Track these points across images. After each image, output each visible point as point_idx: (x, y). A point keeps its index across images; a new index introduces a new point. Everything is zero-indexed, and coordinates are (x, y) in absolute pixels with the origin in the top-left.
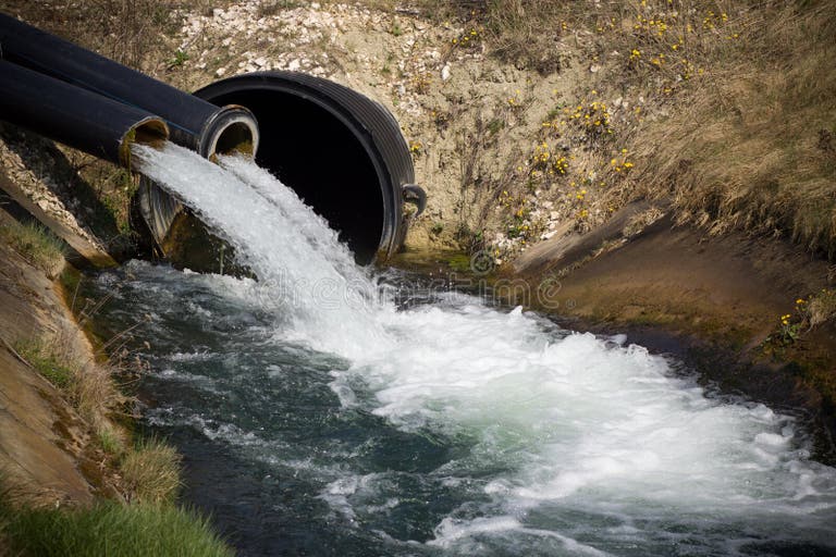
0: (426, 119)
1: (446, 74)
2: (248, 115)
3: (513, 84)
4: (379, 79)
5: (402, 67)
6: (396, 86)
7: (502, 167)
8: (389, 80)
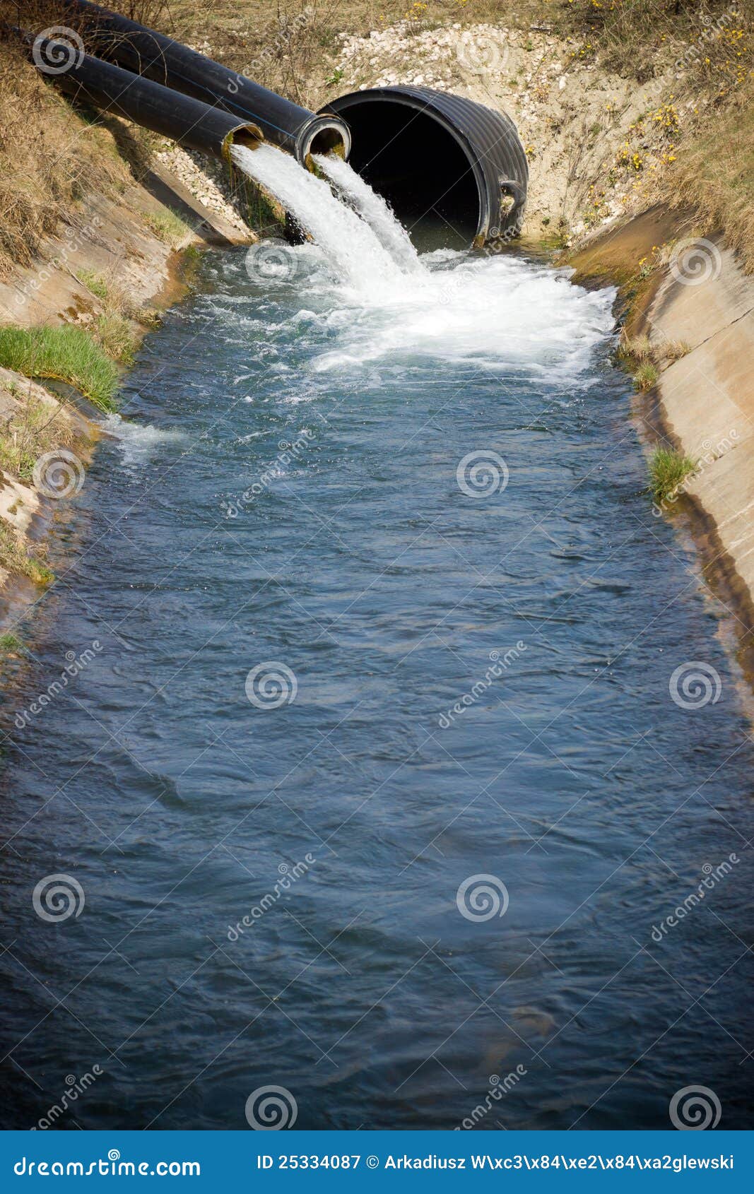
0: (543, 125)
1: (562, 84)
2: (340, 123)
3: (615, 91)
4: (507, 90)
5: (529, 79)
6: (521, 96)
7: (595, 165)
8: (516, 91)
